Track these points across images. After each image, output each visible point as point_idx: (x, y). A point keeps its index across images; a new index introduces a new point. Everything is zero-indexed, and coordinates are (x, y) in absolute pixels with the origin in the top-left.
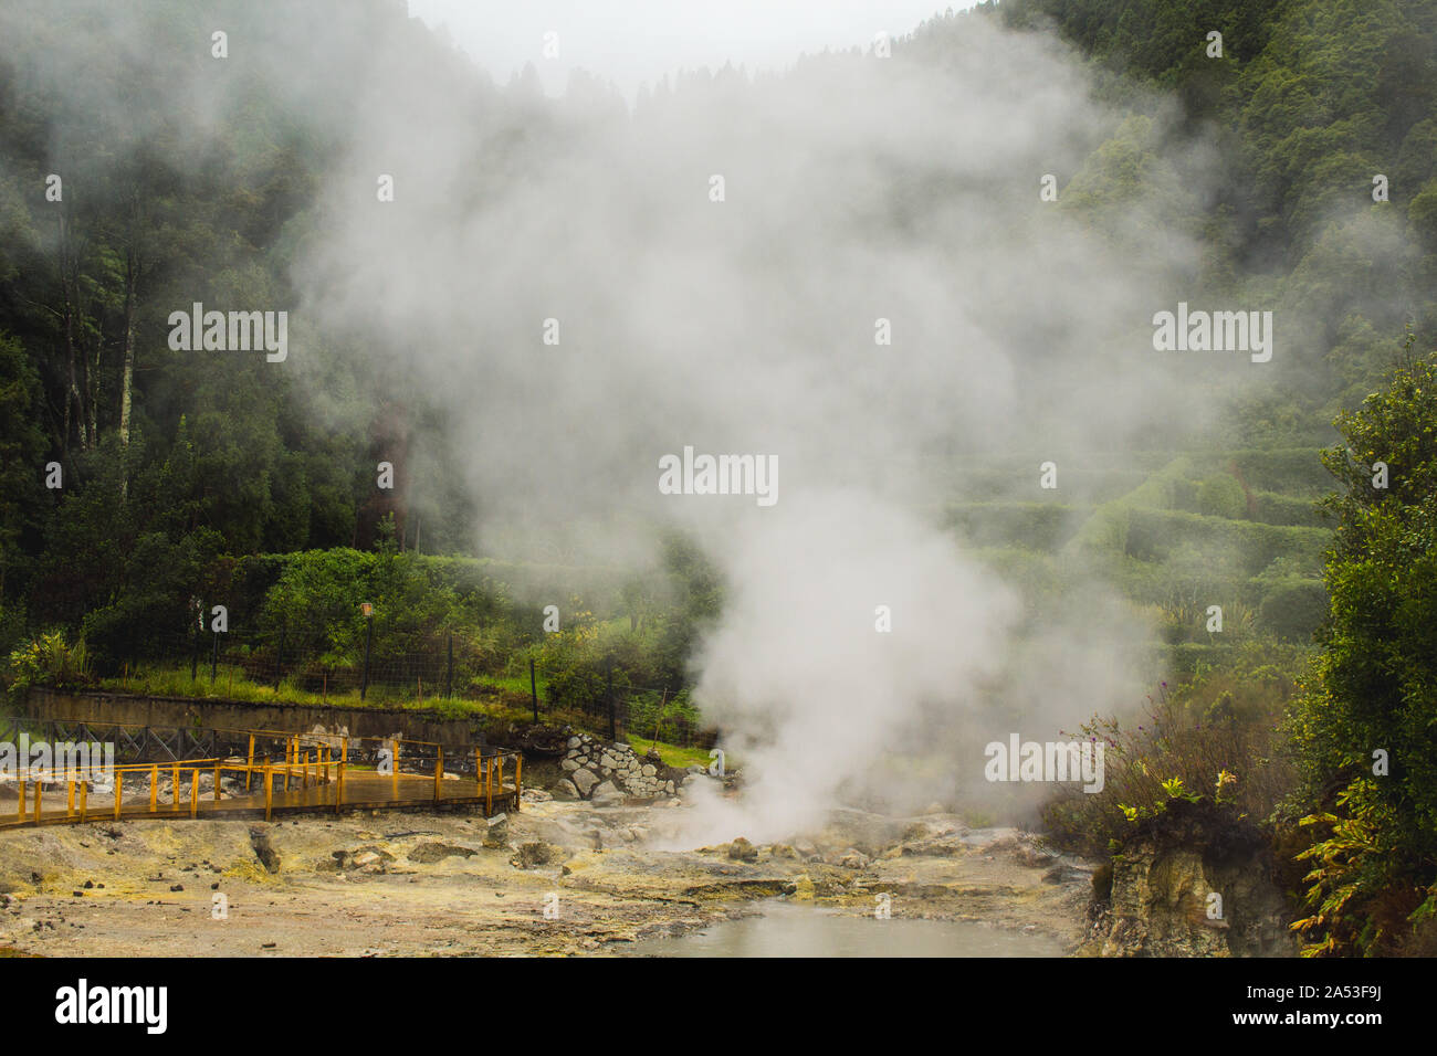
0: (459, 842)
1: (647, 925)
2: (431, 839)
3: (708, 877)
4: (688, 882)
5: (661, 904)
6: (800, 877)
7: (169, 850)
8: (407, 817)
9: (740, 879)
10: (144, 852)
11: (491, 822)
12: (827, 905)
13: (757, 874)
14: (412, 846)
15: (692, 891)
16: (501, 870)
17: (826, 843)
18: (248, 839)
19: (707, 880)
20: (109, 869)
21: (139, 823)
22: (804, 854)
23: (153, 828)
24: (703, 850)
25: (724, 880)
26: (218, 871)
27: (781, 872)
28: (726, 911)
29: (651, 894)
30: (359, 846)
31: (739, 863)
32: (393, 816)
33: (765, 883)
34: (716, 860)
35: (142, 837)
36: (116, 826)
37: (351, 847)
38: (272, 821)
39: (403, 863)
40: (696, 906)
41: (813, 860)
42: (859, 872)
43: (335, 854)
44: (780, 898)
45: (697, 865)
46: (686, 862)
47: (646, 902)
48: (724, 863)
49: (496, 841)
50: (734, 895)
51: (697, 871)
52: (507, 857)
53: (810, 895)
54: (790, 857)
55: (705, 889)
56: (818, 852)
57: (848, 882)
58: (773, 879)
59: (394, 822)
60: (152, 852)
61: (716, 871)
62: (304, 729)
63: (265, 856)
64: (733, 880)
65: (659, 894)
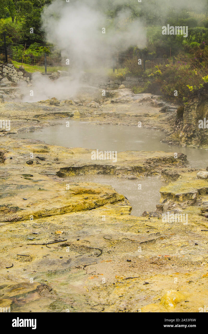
1: (21, 128)
3: (42, 111)
4: (36, 113)
5: (26, 120)
6: (75, 111)
9: (54, 112)
12: (84, 120)
13: (60, 110)
15: (37, 116)
17: (84, 99)
19: (42, 112)
22: (77, 103)
24: (40, 102)
25: (48, 112)
27: (68, 110)
28: (49, 123)
29: (22, 117)
31: (53, 106)
33: (63, 113)
34: (45, 105)
40: (38, 121)
41: (80, 105)
42: (95, 109)
44: (68, 118)
45: (39, 107)
46: (34, 106)
47: (20, 120)
48: (48, 106)
50: (52, 117)
51: (39, 109)
53: (79, 117)
54: (71, 104)
55: (41, 115)
56: (81, 102)
57: (92, 112)
58: (65, 112)
61: (45, 109)
64: (51, 112)
65: (25, 117)
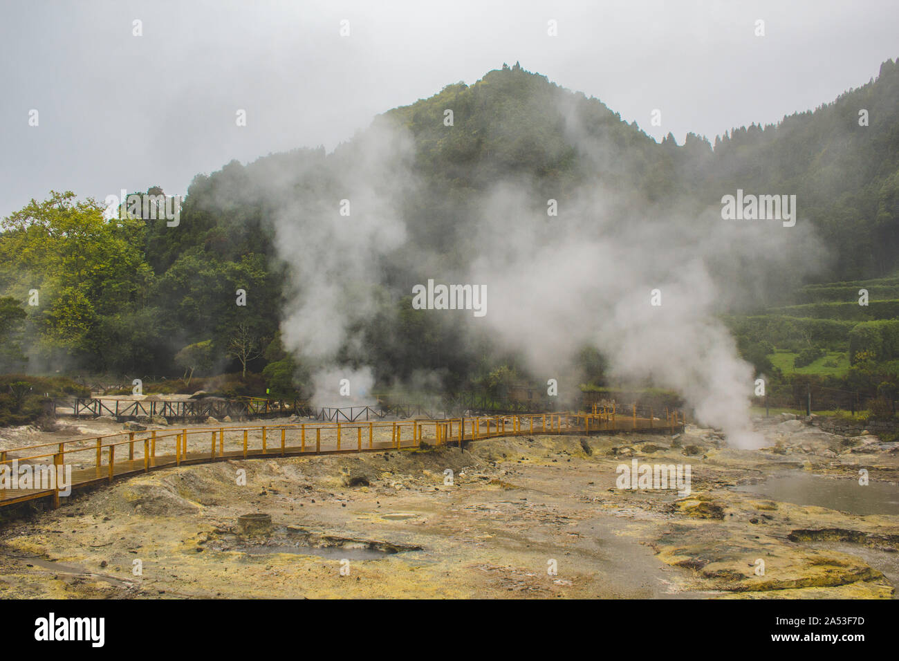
0: (661, 445)
1: (740, 479)
2: (650, 444)
3: (765, 460)
4: (757, 462)
5: (746, 471)
6: (805, 461)
7: (551, 446)
8: (640, 435)
9: (779, 462)
10: (542, 447)
11: (674, 437)
12: (818, 473)
13: (786, 459)
14: (643, 446)
15: (759, 466)
16: (678, 456)
17: (816, 447)
18: (580, 443)
19: (764, 461)
20: (530, 453)
21: (540, 436)
22: (806, 451)
23: (544, 438)
24: (762, 449)
25: (772, 462)
26: (569, 455)
27: (797, 459)
28: (774, 474)
29: (741, 467)
30: (622, 446)
31: (778, 455)
32: (635, 434)
33: (791, 463)
34: (768, 453)
35: (541, 441)
36: (531, 437)
37: (619, 446)
38: (588, 436)
39: (639, 453)
40: (761, 472)
41: (811, 454)
42: (832, 459)
43: (613, 449)
44: (797, 470)
45: (760, 455)
46: (756, 454)
47: (739, 470)
48: (772, 455)
49: (676, 445)
50: (777, 468)
51: (760, 457)
52: (680, 451)
53: (810, 469)
54: (801, 453)
55: (764, 465)
56: (813, 451)
57: (827, 463)
58: (794, 462)
59: (635, 437)
60: (545, 447)
61: (768, 458)
62: (598, 400)
63: (587, 450)
64: (776, 462)
65: (745, 467)
